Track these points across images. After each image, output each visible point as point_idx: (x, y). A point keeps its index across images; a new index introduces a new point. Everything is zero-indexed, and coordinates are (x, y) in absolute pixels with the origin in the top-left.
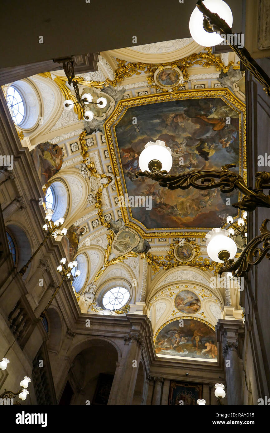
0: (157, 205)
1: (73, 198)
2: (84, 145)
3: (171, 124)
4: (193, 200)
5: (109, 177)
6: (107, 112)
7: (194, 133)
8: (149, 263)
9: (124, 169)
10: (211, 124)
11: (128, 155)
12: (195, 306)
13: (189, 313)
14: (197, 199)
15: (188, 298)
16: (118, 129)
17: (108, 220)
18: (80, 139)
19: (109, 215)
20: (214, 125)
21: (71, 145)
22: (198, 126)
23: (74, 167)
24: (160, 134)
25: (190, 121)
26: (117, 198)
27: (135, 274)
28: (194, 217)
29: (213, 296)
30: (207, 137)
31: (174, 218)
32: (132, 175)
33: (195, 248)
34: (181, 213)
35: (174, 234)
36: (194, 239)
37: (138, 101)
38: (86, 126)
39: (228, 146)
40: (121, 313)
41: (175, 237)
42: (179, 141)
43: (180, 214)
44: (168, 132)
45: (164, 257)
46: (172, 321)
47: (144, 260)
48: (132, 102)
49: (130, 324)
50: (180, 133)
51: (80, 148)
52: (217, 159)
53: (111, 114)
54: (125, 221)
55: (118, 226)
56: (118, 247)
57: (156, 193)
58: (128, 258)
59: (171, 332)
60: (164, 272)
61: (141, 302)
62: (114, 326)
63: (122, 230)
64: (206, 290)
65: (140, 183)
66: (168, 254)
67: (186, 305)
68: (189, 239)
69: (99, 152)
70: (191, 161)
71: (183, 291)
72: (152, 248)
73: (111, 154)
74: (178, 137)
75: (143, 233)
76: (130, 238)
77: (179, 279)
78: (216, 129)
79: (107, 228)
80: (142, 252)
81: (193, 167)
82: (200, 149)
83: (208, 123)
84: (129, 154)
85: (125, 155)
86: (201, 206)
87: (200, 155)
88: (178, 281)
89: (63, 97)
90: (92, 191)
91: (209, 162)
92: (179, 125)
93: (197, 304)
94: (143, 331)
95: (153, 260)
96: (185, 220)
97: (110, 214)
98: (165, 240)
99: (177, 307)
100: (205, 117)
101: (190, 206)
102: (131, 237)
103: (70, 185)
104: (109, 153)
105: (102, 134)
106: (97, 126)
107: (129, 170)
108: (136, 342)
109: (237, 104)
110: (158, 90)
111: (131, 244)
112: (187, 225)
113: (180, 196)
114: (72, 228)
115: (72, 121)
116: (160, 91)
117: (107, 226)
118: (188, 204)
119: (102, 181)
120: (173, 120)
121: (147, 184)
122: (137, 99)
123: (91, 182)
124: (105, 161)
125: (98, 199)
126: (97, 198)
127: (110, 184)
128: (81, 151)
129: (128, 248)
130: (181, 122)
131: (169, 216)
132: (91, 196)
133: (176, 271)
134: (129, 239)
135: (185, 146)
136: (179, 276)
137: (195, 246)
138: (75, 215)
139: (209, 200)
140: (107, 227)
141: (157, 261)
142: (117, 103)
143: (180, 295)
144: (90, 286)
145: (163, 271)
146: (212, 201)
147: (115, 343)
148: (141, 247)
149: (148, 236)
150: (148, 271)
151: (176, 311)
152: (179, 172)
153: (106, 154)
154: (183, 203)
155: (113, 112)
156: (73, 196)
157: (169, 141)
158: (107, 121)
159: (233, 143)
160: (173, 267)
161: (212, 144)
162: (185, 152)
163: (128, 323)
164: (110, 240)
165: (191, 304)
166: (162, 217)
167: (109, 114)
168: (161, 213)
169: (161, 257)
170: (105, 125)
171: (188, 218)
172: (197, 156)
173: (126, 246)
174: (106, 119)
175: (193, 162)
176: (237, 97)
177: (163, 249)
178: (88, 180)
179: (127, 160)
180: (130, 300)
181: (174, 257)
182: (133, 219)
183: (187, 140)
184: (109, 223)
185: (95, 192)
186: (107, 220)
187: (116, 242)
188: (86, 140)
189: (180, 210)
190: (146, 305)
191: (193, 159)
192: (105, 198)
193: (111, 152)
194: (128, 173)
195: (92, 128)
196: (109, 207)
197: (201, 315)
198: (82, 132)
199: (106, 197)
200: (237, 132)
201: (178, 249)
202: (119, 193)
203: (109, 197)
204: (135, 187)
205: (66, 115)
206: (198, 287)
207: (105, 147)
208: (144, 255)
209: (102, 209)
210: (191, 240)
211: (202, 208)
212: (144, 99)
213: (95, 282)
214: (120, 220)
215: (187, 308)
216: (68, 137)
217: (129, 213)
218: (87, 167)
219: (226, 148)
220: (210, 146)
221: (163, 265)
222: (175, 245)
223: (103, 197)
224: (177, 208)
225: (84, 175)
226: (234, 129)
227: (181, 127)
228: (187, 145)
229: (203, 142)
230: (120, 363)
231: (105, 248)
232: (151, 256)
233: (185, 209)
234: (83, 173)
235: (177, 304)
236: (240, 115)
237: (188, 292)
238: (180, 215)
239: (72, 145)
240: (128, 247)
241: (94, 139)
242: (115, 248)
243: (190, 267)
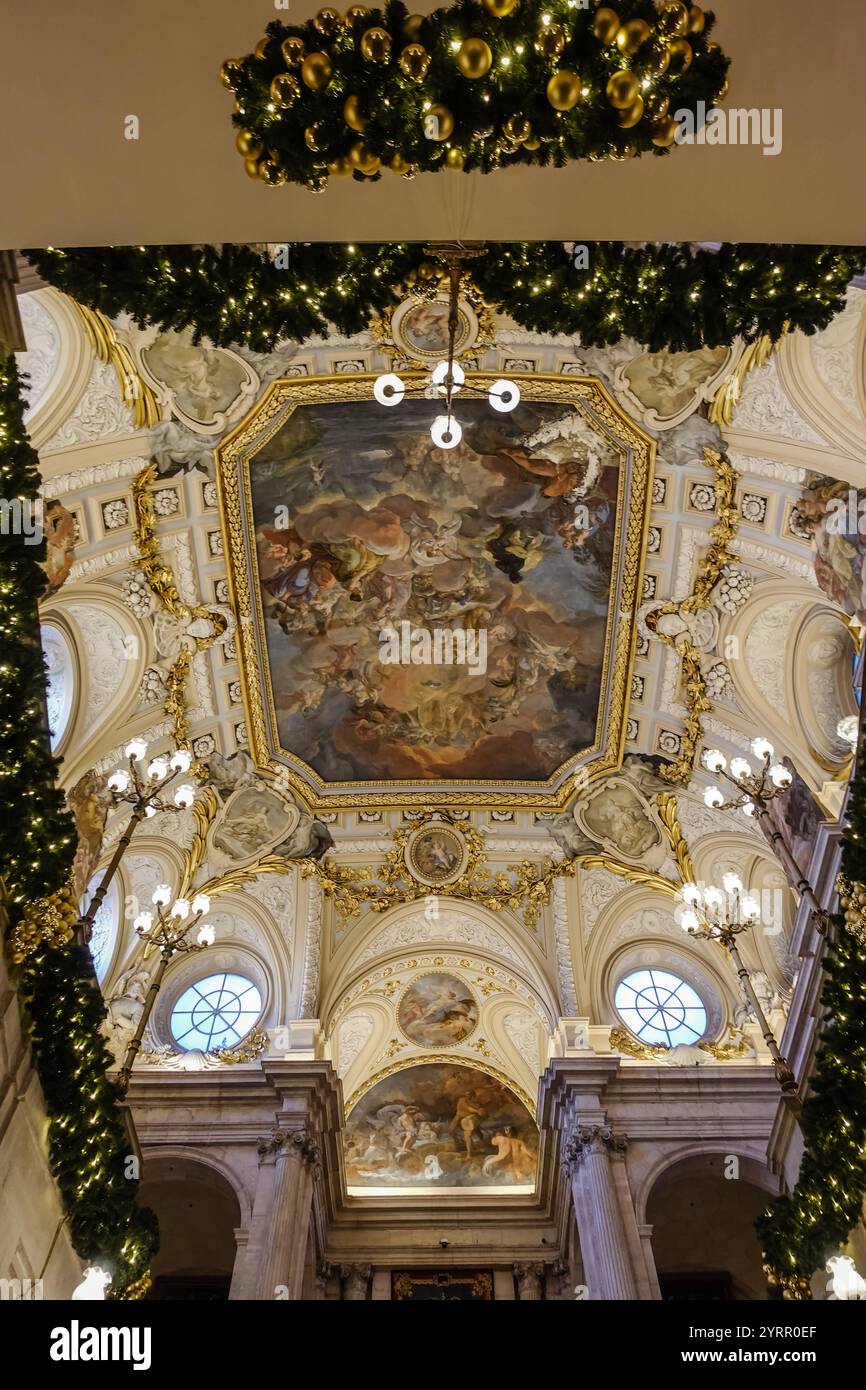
0: (358, 708)
1: (93, 680)
2: (147, 510)
3: (421, 466)
4: (467, 697)
5: (215, 617)
6: (229, 412)
7: (487, 501)
8: (326, 890)
9: (266, 593)
10: (539, 477)
11: (281, 551)
12: (460, 1023)
13: (440, 1043)
14: (480, 693)
15: (442, 998)
16: (258, 469)
17: (203, 755)
18: (136, 491)
19: (208, 739)
20: (546, 481)
21: (104, 506)
22: (500, 481)
23: (104, 580)
24: (384, 495)
25: (477, 464)
26: (238, 684)
27: (282, 928)
28: (468, 747)
29: (520, 985)
30: (523, 513)
31: (408, 750)
32: (289, 614)
33: (470, 842)
34: (429, 734)
35: (407, 800)
36: (466, 814)
37: (332, 388)
38: (159, 449)
39: (580, 543)
40: (240, 1062)
41: (409, 808)
42: (439, 518)
43: (426, 740)
44: (409, 490)
45: (375, 870)
46: (387, 1075)
47: (311, 883)
48: (312, 390)
49: (273, 1094)
50: (446, 495)
51: (133, 518)
52: (547, 580)
53: (243, 418)
54: (257, 758)
55: (233, 773)
56: (228, 841)
57: (357, 671)
58: (260, 877)
59: (387, 1108)
60: (375, 919)
61: (304, 1018)
62: (219, 1107)
63: (246, 788)
64: (498, 971)
65: (310, 639)
66: (388, 860)
67: (432, 1019)
68: (452, 814)
69: (191, 534)
70: (468, 580)
71: (425, 976)
72: (336, 844)
73: (230, 544)
74: (439, 508)
75: (311, 797)
76: (267, 812)
77: (418, 939)
78: (550, 492)
79: (199, 781)
80: (307, 857)
81: (473, 599)
82: (498, 547)
83: (530, 473)
84: (286, 550)
85: (271, 550)
86: (488, 716)
87: (498, 565)
88: (414, 945)
89: (88, 345)
90: (159, 659)
91: (523, 588)
92: (444, 471)
93: (466, 1016)
94: (316, 1114)
95: (339, 880)
96: (440, 755)
97: (210, 735)
98: (377, 817)
99: (404, 1027)
100: (522, 454)
101: (457, 716)
102: (272, 811)
103: (85, 636)
104: (225, 540)
105: (207, 480)
106: (195, 452)
107: (280, 599)
108: (299, 1154)
109: (619, 426)
110: (395, 363)
111: (271, 832)
112: (445, 773)
113: (429, 683)
114: (87, 782)
115: (112, 429)
116: (403, 366)
117: (198, 775)
118: (453, 709)
119: (192, 630)
120: (429, 455)
121: (331, 643)
122: (329, 382)
123: (158, 631)
124: (207, 566)
125: (175, 687)
126: (172, 684)
127: (219, 638)
128: (136, 528)
129: (260, 845)
130: (451, 464)
131: (392, 745)
132: (154, 676)
133: (409, 916)
134: (265, 817)
135: (456, 535)
136: (417, 928)
137: (468, 836)
138: (99, 737)
139: (514, 698)
140: (199, 777)
141: (352, 883)
142: (266, 385)
143: (417, 989)
144: (128, 974)
145: (373, 914)
146: (521, 703)
147: (227, 1166)
148: (302, 842)
149: (326, 807)
150: (321, 917)
151: (402, 1039)
152: (431, 612)
153: (214, 545)
154: (436, 704)
155: (247, 413)
156: (91, 673)
157: (410, 519)
158: (226, 439)
159: (594, 536)
160: (403, 901)
161: (535, 535)
162: (454, 552)
163: (266, 1093)
164: (204, 818)
165: (448, 1015)
166: (372, 747)
167: (235, 418)
168: (370, 733)
169: (365, 872)
170: (220, 452)
171: (449, 750)
172: (488, 566)
173: (255, 838)
174: (223, 434)
175: (476, 583)
176: (619, 405)
177: (372, 846)
178: (147, 625)
179: (277, 568)
180: (266, 1017)
181: (406, 870)
182: (281, 751)
183: (463, 519)
184: (206, 765)
185: (168, 664)
186: (198, 755)
187: (222, 825)
188: (155, 493)
189: (427, 727)
190: (322, 1028)
191: (476, 575)
192: (197, 685)
193: (229, 537)
194: (278, 607)
195: (178, 456)
196: (211, 713)
197: (476, 1048)
198: (142, 468)
199: (203, 681)
200: (610, 505)
201: (418, 845)
202: (245, 668)
203: (211, 680)
204: (294, 651)
205: (94, 408)
206: (473, 962)
207: (214, 520)
208: (312, 867)
209: (188, 717)
210: (457, 817)
211: (493, 720)
212: (351, 384)
213: (146, 959)
214: (240, 754)
215: (436, 1027)
216: (98, 480)
217: (272, 733)
218: (147, 581)
219: (575, 548)
220: (529, 542)
221: (372, 895)
222: (408, 832)
223: (190, 679)
224: (417, 720)
225: (137, 609)
226: (604, 496)
227: (449, 478)
228: (462, 533)
229: (509, 527)
230: (247, 1232)
231: (183, 847)
232: (335, 870)
233: (441, 724)
234: (134, 599)
235: (405, 1018)
236: (622, 459)
237: (442, 978)
238: (427, 742)
239: (109, 508)
240: (259, 841)
241: (178, 491)
242: (218, 844)
243: (453, 899)
